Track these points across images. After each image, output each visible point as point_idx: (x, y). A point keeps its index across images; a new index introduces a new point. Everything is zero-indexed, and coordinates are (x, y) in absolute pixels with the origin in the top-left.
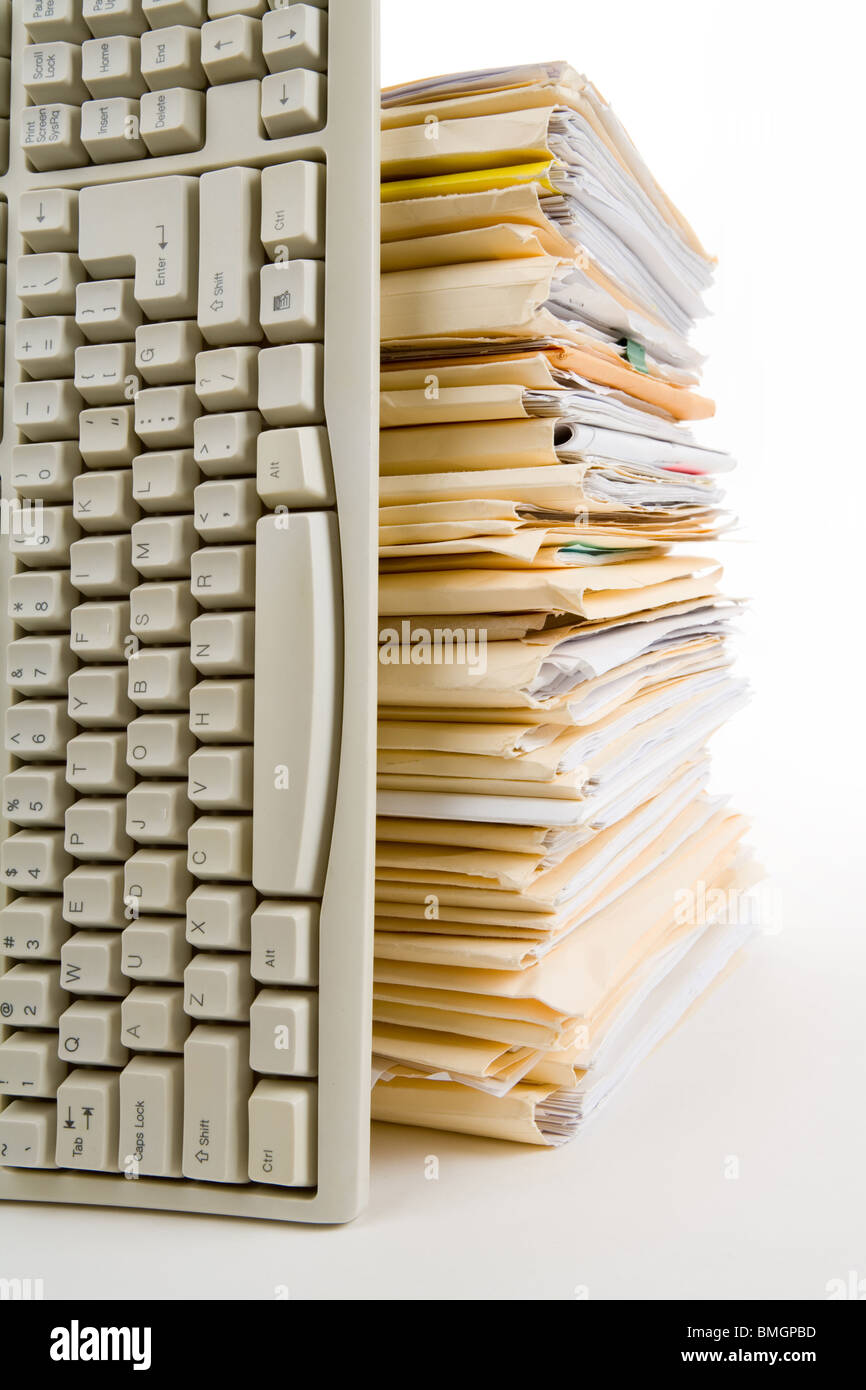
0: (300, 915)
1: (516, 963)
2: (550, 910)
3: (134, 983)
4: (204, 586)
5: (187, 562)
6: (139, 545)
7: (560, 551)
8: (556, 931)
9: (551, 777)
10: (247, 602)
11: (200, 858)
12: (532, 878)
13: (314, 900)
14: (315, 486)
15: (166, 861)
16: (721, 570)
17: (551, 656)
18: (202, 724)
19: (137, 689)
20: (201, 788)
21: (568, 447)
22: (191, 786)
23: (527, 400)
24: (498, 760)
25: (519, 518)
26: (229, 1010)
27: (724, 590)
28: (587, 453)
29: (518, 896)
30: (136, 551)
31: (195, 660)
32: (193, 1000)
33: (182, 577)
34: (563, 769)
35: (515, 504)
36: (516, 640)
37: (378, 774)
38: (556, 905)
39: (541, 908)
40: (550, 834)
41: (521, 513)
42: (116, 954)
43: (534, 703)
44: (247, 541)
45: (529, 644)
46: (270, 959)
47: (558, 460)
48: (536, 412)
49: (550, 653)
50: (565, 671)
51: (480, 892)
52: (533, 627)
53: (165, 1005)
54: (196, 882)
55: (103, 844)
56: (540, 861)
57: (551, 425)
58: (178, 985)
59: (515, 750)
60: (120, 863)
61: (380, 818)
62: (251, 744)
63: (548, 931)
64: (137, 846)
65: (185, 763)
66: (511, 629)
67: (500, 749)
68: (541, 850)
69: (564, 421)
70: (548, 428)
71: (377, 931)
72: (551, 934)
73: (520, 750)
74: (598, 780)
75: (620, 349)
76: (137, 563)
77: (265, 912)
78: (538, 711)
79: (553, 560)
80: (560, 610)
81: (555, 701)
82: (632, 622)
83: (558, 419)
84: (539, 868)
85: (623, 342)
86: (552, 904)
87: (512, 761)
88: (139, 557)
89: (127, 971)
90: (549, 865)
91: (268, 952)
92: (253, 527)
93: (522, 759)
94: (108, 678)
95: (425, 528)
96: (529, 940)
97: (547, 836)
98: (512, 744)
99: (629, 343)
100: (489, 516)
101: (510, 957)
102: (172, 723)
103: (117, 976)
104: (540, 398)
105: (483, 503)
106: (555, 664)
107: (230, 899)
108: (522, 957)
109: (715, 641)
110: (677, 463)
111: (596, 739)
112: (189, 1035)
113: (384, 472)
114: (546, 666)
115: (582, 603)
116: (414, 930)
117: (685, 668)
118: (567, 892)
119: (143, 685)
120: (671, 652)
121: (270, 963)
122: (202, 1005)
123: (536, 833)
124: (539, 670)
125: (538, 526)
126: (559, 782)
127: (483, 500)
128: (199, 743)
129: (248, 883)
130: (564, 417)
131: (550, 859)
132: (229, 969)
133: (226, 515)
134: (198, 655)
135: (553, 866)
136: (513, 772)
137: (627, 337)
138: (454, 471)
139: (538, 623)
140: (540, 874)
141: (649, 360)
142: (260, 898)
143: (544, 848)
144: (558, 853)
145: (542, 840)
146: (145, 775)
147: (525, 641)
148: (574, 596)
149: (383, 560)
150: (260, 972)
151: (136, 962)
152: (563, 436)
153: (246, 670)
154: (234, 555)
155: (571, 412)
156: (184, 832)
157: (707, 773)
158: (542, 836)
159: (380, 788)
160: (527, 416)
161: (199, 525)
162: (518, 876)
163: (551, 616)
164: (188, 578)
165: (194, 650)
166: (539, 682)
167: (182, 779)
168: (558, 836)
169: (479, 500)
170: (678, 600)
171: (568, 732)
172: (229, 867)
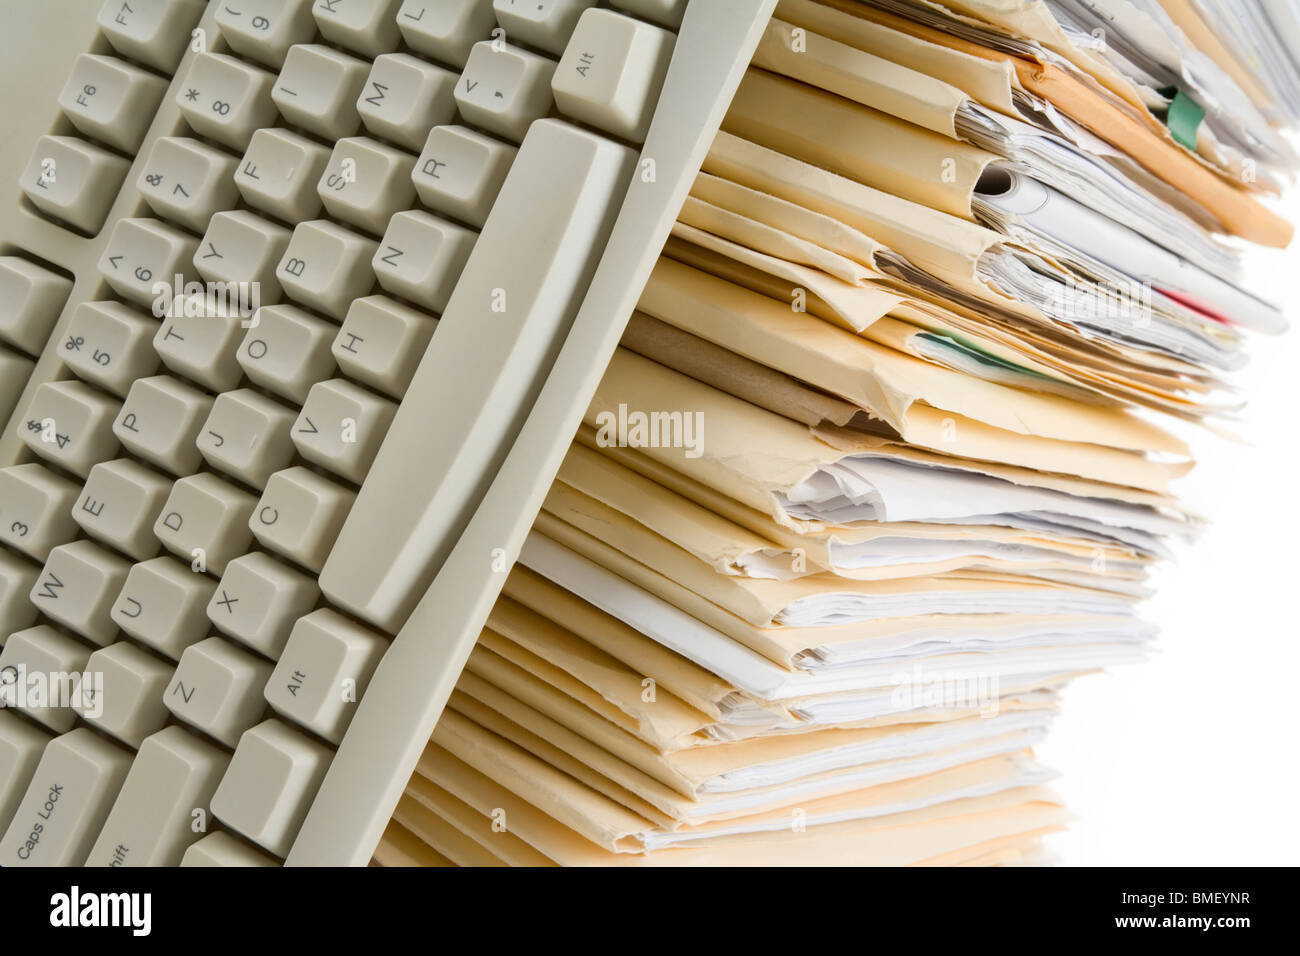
0: (358, 646)
1: (611, 840)
2: (688, 792)
3: (121, 636)
4: (431, 174)
5: (424, 134)
6: (375, 85)
7: (919, 335)
8: (684, 826)
9: (763, 622)
10: (473, 218)
11: (269, 516)
12: (685, 742)
13: (383, 635)
14: (626, 107)
15: (228, 501)
16: (1191, 465)
17: (836, 465)
18: (349, 349)
19: (290, 268)
20: (310, 428)
21: (995, 203)
22: (300, 422)
23: (963, 115)
24: (707, 568)
25: (875, 267)
26: (216, 723)
27: (1182, 493)
28: (1013, 221)
29: (655, 756)
30: (368, 91)
31: (378, 264)
32: (180, 690)
33: (409, 149)
34: (786, 619)
35: (877, 247)
36: (805, 426)
37: (543, 510)
38: (698, 791)
39: (680, 787)
40: (735, 697)
41: (881, 261)
42: (115, 587)
43: (783, 516)
44: (511, 140)
45: (816, 439)
46: (296, 683)
47: (971, 214)
48: (969, 137)
49: (836, 461)
50: (848, 496)
51: (611, 728)
52: (831, 419)
53: (144, 681)
54: (255, 545)
55: (161, 445)
56: (705, 725)
57: (983, 162)
58: (171, 663)
59: (735, 566)
60: (170, 476)
61: (519, 567)
62: (397, 401)
63: (674, 820)
64: (204, 466)
65: (306, 388)
66: (803, 408)
67: (714, 556)
68: (713, 711)
69: (1005, 166)
70: (976, 166)
71: (449, 708)
72: (676, 826)
73: (741, 569)
74: (825, 654)
75: (1160, 101)
76: (363, 106)
77: (318, 623)
78: (786, 529)
79: (903, 342)
80: (875, 412)
81: (817, 528)
82: (988, 474)
83: (997, 158)
84: (702, 734)
85: (1169, 92)
86: (694, 787)
87: (725, 579)
88: (368, 100)
89: (117, 616)
90: (717, 736)
91: (298, 673)
92: (526, 125)
93: (739, 582)
94: (259, 236)
95: (749, 227)
96: (645, 820)
97: (728, 696)
98: (733, 557)
99: (1179, 96)
100: (838, 247)
101: (607, 828)
102: (314, 330)
103: (102, 616)
104: (982, 120)
105: (837, 226)
106: (836, 478)
107: (283, 585)
108: (621, 835)
109: (1128, 555)
110: (1181, 290)
111: (859, 603)
112: (157, 731)
113: (728, 126)
114: (822, 476)
115: (904, 415)
116: (511, 737)
117: (1054, 570)
118: (725, 782)
119: (300, 266)
120: (1042, 540)
121: (292, 689)
122: (187, 701)
123: (716, 686)
124: (807, 476)
125: (899, 289)
126: (771, 633)
127: (840, 223)
128: (337, 372)
129: (314, 576)
130: (1010, 160)
131: (725, 729)
132: (240, 673)
133: (498, 94)
134: (384, 259)
135: (724, 740)
136: (718, 594)
137: (1180, 89)
138: (824, 168)
139: (841, 417)
140: (700, 741)
141: (1204, 132)
142: (322, 602)
143: (718, 711)
144: (738, 726)
145: (719, 699)
146: (256, 382)
147: (813, 432)
148: (899, 401)
149: (673, 239)
150: (276, 694)
151: (134, 609)
152: (994, 184)
153: (432, 303)
154: (485, 150)
155: (1020, 156)
156: (265, 476)
157: (1043, 729)
158: (721, 693)
159: (536, 530)
160: (954, 135)
161: (460, 94)
162: (670, 732)
163: (862, 415)
164: (416, 154)
165: (383, 250)
166: (803, 491)
167: (295, 407)
168: (744, 704)
169: (835, 222)
170: (1084, 475)
171: (821, 577)
172: (299, 544)
